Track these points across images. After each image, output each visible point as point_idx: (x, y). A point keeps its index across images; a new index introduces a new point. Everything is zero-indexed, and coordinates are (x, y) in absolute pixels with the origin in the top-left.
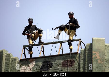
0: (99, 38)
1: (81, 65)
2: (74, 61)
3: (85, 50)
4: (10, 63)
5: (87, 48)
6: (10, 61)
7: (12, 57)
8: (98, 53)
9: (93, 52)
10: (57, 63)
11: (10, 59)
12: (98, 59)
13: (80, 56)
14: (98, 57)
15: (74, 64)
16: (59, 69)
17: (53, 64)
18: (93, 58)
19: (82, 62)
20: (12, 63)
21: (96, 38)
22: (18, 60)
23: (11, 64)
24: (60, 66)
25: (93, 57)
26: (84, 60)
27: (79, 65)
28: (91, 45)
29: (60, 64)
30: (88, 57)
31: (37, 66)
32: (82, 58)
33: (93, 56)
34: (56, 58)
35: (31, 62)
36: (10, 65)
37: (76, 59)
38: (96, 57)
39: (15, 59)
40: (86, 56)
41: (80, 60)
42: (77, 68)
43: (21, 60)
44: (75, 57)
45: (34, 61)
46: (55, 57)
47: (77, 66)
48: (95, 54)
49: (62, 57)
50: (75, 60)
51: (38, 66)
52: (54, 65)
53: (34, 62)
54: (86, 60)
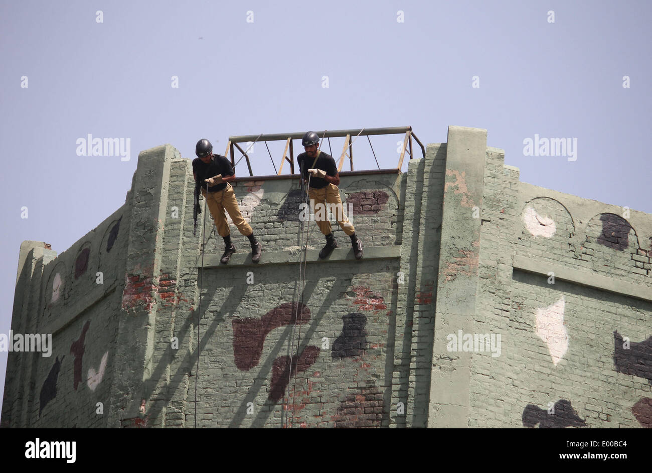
0: (469, 129)
1: (407, 210)
2: (386, 197)
3: (423, 162)
4: (185, 189)
5: (430, 159)
6: (186, 183)
8: (463, 174)
9: (449, 173)
11: (187, 178)
12: (460, 195)
13: (404, 182)
14: (463, 189)
15: (387, 205)
18: (446, 190)
19: (410, 202)
21: (461, 129)
25: (446, 187)
26: (419, 195)
27: (401, 208)
28: (443, 148)
30: (430, 185)
31: (268, 203)
32: (412, 188)
33: (448, 185)
35: (250, 190)
36: (185, 195)
37: (391, 190)
38: (457, 187)
40: (426, 182)
41: (403, 195)
42: (395, 219)
44: (388, 185)
45: (260, 187)
47: (394, 212)
48: (454, 178)
49: (349, 181)
50: (389, 193)
51: (272, 204)
53: (262, 190)
54: (425, 196)
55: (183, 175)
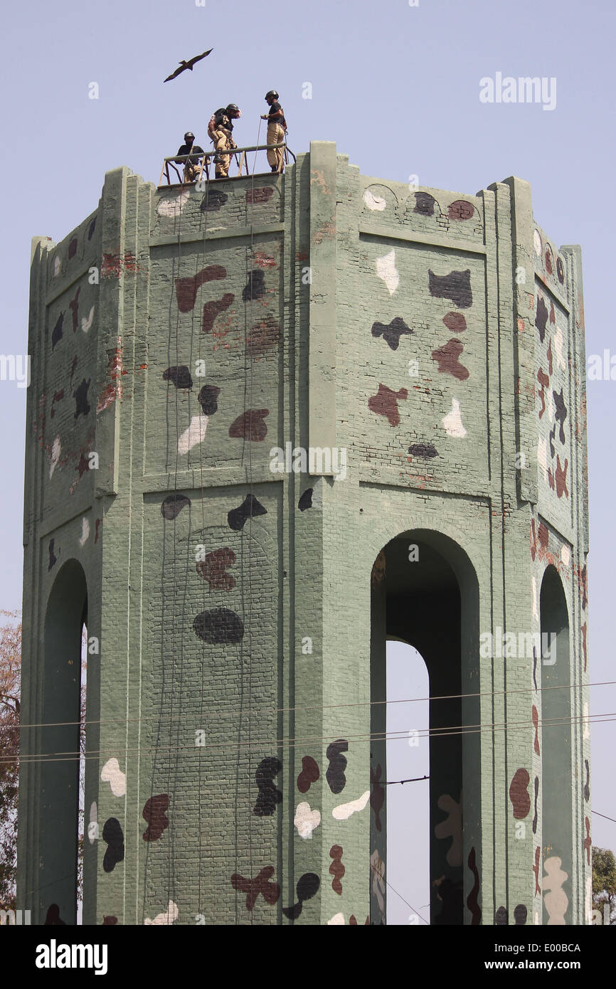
0: (324, 142)
1: (286, 199)
2: (272, 191)
3: (295, 166)
4: (138, 195)
5: (300, 164)
6: (138, 191)
7: (141, 184)
8: (322, 172)
9: (312, 172)
10: (236, 195)
11: (138, 187)
12: (322, 186)
13: (283, 180)
14: (323, 182)
15: (272, 196)
16: (239, 208)
17: (227, 196)
18: (311, 184)
19: (288, 193)
20: (142, 194)
21: (317, 142)
22: (154, 188)
23: (140, 197)
24: (242, 200)
25: (311, 182)
26: (294, 188)
27: (282, 197)
28: (308, 155)
29: (242, 197)
30: (301, 181)
31: (193, 200)
32: (289, 184)
33: (312, 180)
34: (235, 183)
35: (180, 193)
36: (137, 199)
37: (275, 186)
38: (318, 181)
39: (148, 187)
40: (298, 179)
41: (283, 189)
42: (279, 205)
43: (161, 189)
44: (273, 183)
45: (187, 190)
46: (232, 182)
47: (278, 200)
48: (316, 176)
49: (246, 182)
50: (274, 188)
51: (195, 201)
52: (229, 199)
53: (188, 192)
54: (298, 188)
55: (135, 186)
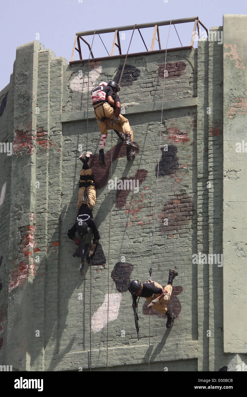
0: (237, 15)
1: (199, 73)
2: (185, 65)
4: (49, 70)
6: (49, 66)
7: (53, 58)
8: (236, 46)
9: (225, 46)
10: (149, 70)
11: (49, 62)
12: (234, 60)
13: (196, 54)
14: (236, 57)
15: (185, 71)
16: (152, 83)
17: (138, 71)
18: (224, 58)
19: (201, 68)
20: (54, 69)
22: (66, 64)
23: (52, 72)
24: (155, 75)
25: (224, 56)
26: (206, 63)
27: (195, 72)
28: (221, 29)
29: (155, 72)
30: (214, 56)
31: (105, 75)
32: (202, 58)
33: (225, 54)
34: (147, 58)
35: (93, 68)
36: (49, 74)
37: (188, 60)
38: (231, 56)
39: (59, 62)
40: (211, 53)
41: (196, 63)
42: (192, 80)
43: (72, 64)
44: (185, 57)
45: (99, 65)
46: (144, 57)
47: (191, 75)
48: (229, 50)
49: (159, 56)
50: (187, 63)
51: (108, 76)
52: (142, 74)
53: (100, 67)
54: (211, 63)
55: (47, 61)
